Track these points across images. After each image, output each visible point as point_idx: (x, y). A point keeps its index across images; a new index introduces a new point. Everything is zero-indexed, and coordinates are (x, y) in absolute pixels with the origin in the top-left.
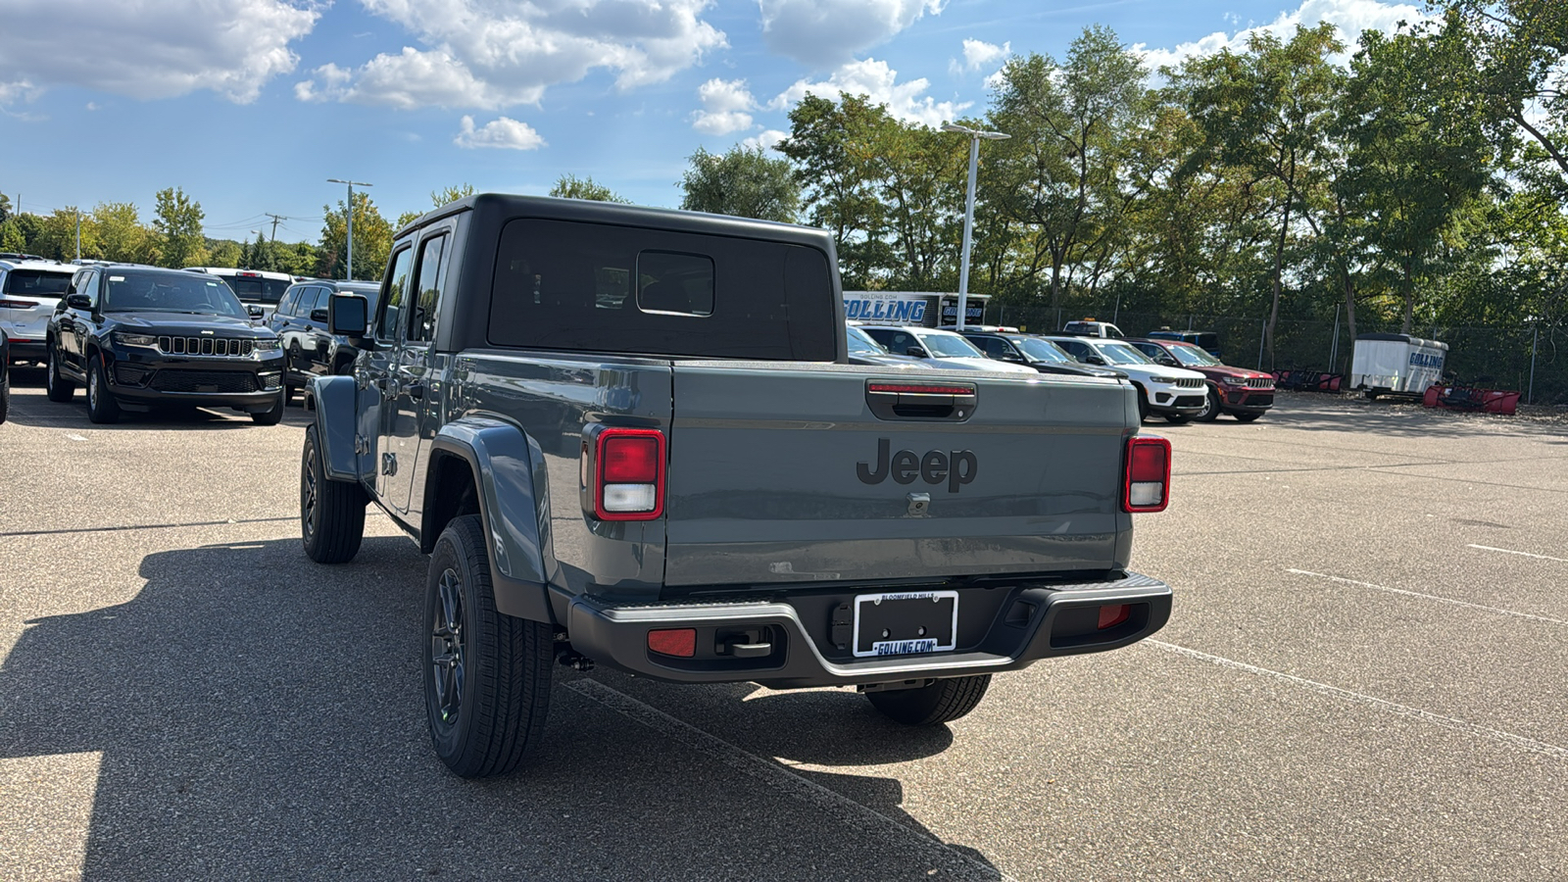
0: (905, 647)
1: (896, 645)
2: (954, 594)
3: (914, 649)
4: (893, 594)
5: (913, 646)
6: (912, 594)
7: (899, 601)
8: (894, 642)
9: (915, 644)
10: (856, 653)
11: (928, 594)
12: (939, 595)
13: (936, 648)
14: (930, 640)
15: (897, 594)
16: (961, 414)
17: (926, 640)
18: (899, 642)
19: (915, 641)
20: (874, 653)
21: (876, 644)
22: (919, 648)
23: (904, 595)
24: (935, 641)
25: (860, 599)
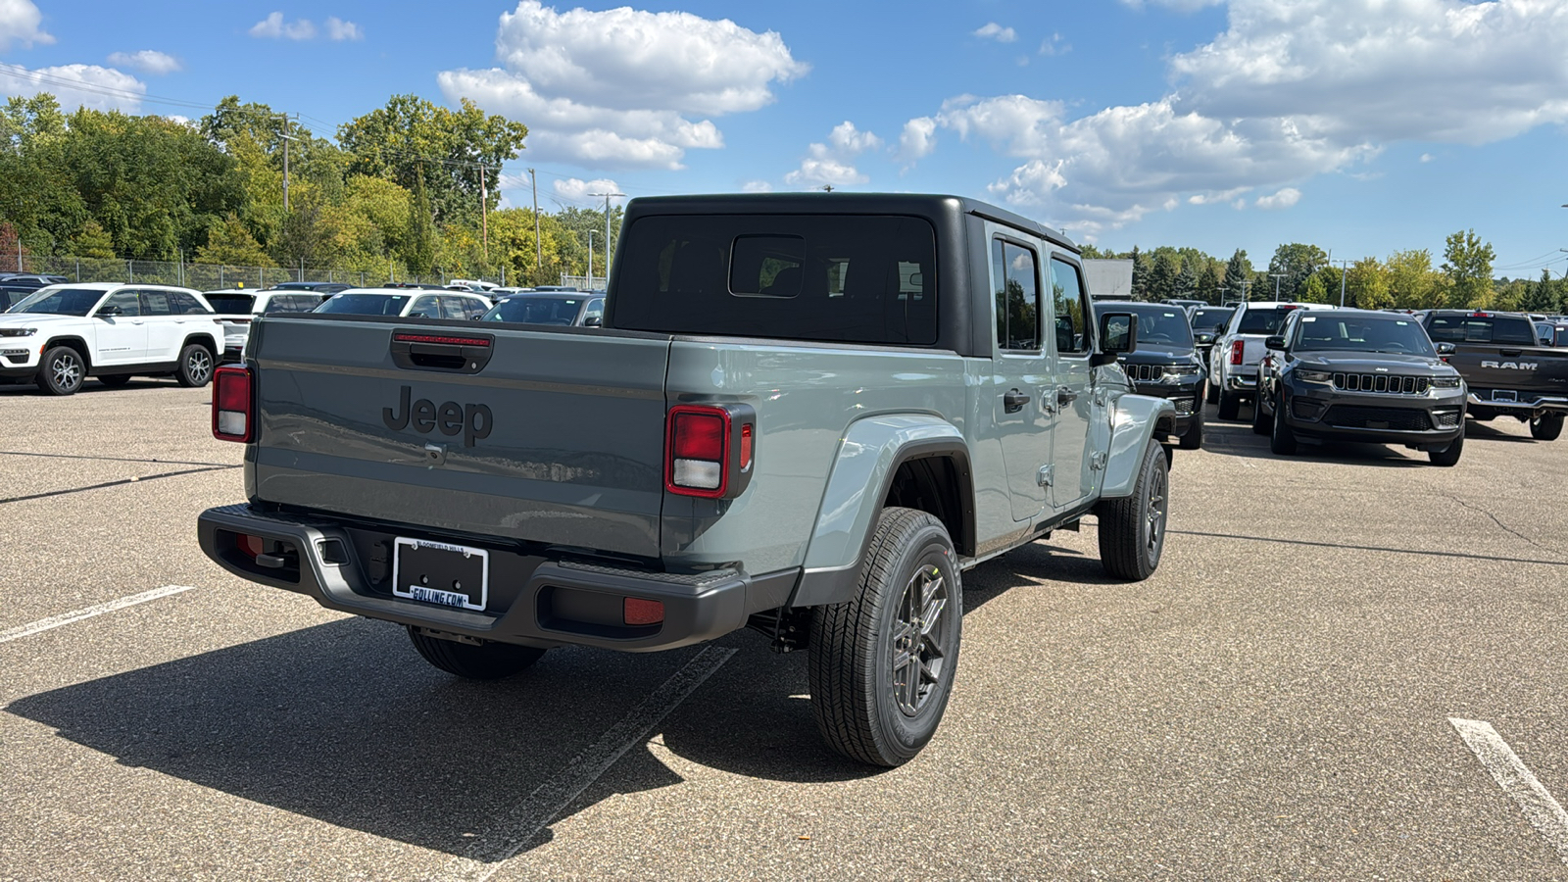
0: (437, 596)
1: (430, 593)
2: (483, 553)
3: (445, 600)
4: (426, 542)
5: (445, 597)
6: (443, 545)
7: (432, 549)
8: (428, 590)
9: (447, 596)
10: (396, 592)
11: (458, 548)
12: (469, 551)
13: (466, 605)
14: (461, 595)
15: (430, 542)
16: (474, 366)
17: (457, 595)
18: (432, 590)
19: (447, 593)
20: (410, 595)
21: (412, 588)
22: (450, 601)
23: (437, 544)
24: (466, 597)
25: (399, 540)
